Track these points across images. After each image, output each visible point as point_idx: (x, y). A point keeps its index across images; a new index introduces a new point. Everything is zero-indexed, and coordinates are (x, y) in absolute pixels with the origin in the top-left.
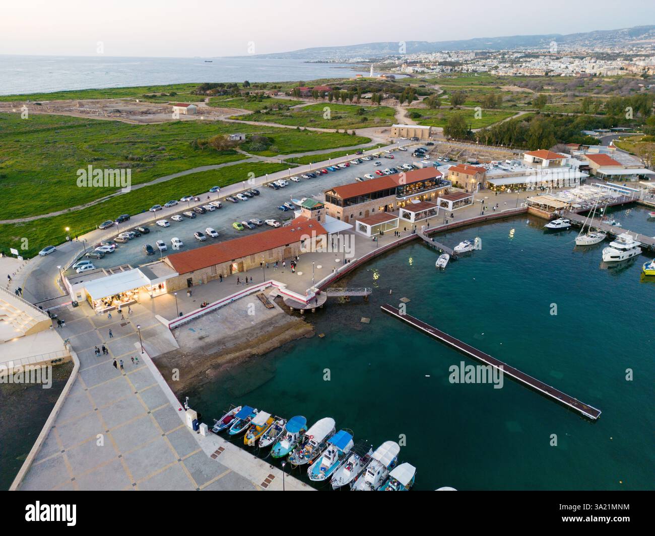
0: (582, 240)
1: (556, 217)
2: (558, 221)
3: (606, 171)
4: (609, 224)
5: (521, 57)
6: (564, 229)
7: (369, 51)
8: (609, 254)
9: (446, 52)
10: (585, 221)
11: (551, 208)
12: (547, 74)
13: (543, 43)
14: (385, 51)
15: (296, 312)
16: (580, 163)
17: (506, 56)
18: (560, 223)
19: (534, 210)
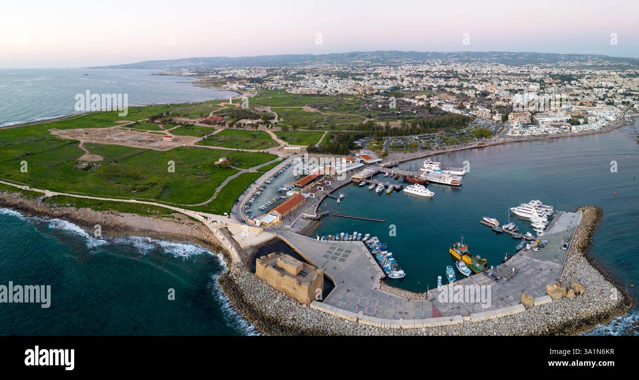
0: (371, 187)
1: (361, 182)
2: (362, 183)
3: (369, 162)
4: (375, 181)
5: (297, 74)
6: (364, 185)
7: (189, 63)
8: (377, 190)
9: (248, 68)
10: (368, 181)
11: (359, 179)
12: (318, 93)
13: (303, 60)
14: (200, 64)
15: (314, 220)
16: (360, 160)
17: (287, 73)
18: (362, 184)
19: (354, 180)
